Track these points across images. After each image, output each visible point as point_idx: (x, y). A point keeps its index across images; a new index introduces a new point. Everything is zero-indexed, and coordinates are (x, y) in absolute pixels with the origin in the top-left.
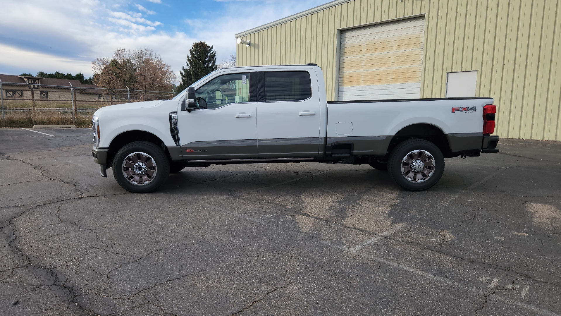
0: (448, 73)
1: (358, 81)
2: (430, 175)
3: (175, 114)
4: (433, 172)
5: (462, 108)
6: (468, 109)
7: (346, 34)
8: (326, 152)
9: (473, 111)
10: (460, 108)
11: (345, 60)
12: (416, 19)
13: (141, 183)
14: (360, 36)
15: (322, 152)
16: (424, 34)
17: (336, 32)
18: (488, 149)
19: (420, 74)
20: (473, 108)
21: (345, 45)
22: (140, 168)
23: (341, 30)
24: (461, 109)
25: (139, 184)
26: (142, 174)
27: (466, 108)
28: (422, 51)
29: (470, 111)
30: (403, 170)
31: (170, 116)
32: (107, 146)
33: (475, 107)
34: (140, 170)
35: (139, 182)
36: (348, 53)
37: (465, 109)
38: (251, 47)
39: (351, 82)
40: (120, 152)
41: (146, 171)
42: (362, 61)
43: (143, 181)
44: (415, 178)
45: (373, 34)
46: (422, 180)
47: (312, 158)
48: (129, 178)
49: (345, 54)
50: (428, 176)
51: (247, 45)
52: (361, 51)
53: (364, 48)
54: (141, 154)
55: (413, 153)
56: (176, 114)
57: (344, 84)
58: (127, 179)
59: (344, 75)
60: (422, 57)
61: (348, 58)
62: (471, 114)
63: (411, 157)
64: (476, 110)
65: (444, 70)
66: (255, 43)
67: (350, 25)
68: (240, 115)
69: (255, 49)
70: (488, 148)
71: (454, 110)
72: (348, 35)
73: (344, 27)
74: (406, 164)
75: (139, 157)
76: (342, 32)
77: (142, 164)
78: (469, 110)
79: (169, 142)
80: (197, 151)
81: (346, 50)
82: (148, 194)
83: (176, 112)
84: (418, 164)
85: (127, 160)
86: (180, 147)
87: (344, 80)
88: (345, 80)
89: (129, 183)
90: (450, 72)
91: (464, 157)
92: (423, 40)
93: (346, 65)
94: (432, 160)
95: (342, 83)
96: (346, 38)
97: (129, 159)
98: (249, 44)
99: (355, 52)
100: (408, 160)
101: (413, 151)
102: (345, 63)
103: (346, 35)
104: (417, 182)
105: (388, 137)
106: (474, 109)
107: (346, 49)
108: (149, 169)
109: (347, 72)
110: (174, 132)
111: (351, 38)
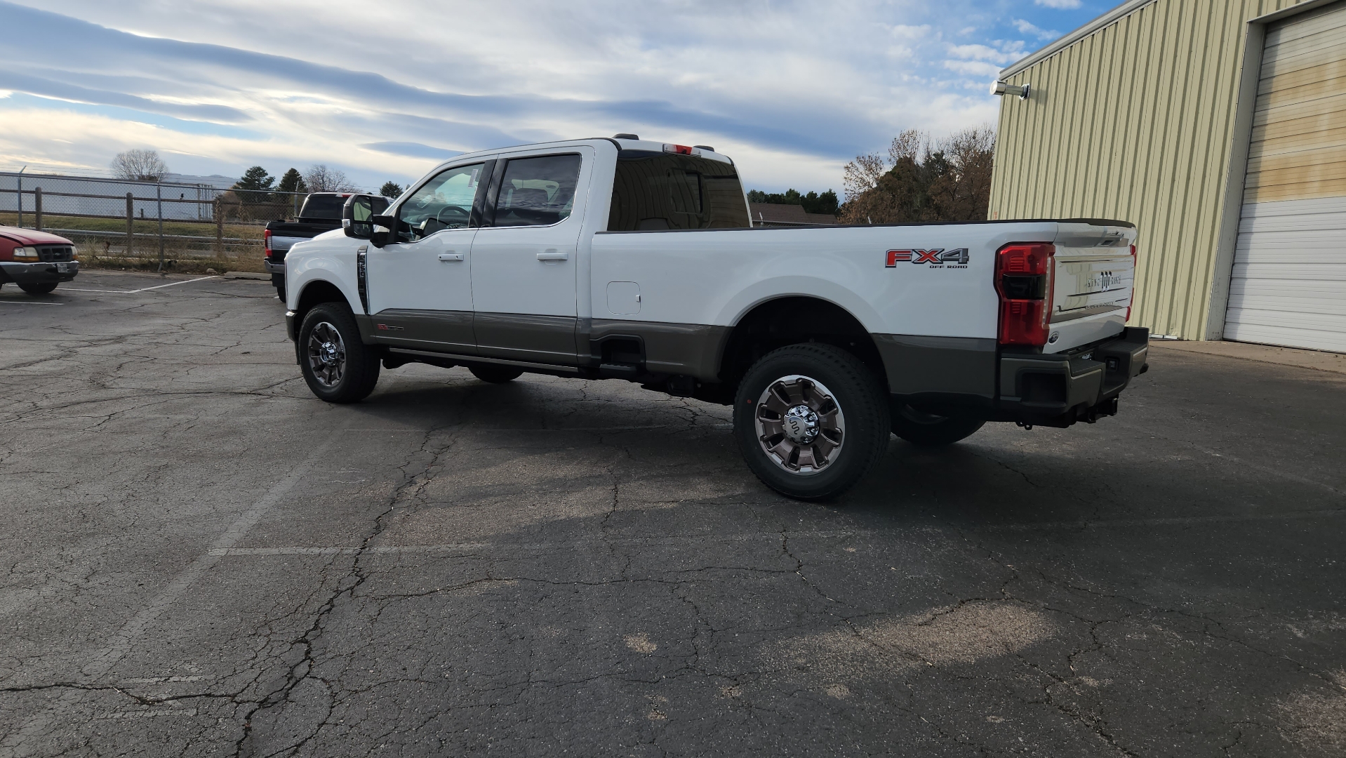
1: (1302, 184)
2: (832, 456)
4: (839, 448)
5: (920, 252)
6: (939, 256)
7: (1282, 31)
9: (955, 263)
10: (914, 253)
11: (1269, 117)
13: (330, 383)
17: (1245, 27)
18: (1018, 399)
20: (958, 253)
23: (1261, 21)
24: (915, 257)
27: (933, 252)
29: (946, 263)
30: (760, 429)
33: (966, 251)
35: (327, 381)
36: (1280, 94)
37: (928, 256)
38: (1030, 99)
39: (1279, 187)
40: (308, 318)
42: (1321, 117)
43: (332, 380)
44: (794, 458)
46: (808, 470)
48: (316, 371)
49: (1272, 95)
50: (826, 458)
51: (1022, 96)
52: (1320, 82)
53: (1333, 72)
54: (328, 326)
55: (784, 382)
57: (1259, 195)
58: (313, 371)
59: (1262, 164)
61: (1279, 109)
62: (947, 275)
63: (782, 394)
64: (966, 261)
66: (1041, 88)
69: (1039, 105)
70: (1017, 395)
71: (893, 258)
72: (1287, 34)
73: (1270, 10)
74: (768, 413)
75: (326, 332)
76: (1267, 28)
77: (330, 347)
78: (942, 261)
80: (392, 328)
81: (1274, 85)
83: (367, 248)
85: (313, 336)
86: (370, 317)
87: (1261, 179)
88: (1264, 179)
89: (316, 379)
93: (1270, 132)
94: (836, 414)
95: (1253, 191)
96: (1280, 47)
97: (316, 335)
98: (1025, 94)
99: (1302, 88)
100: (773, 401)
101: (785, 379)
102: (1267, 127)
104: (797, 472)
106: (960, 257)
107: (1274, 79)
109: (1270, 154)
110: (362, 287)
111: (1293, 43)
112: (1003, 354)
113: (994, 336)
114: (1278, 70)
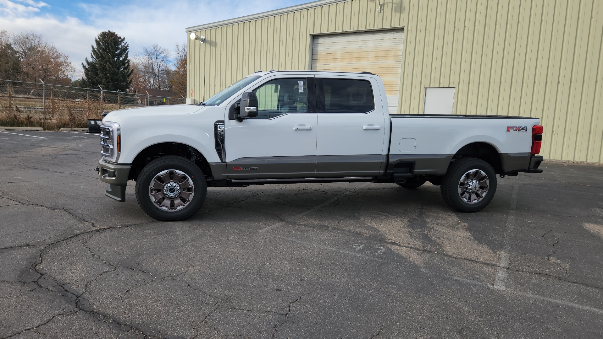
0: (426, 88)
2: (484, 195)
3: (221, 123)
4: (487, 192)
5: (516, 127)
6: (520, 129)
8: (388, 171)
9: (524, 131)
10: (514, 128)
11: (318, 67)
12: (394, 31)
13: (172, 209)
14: (334, 44)
15: (383, 171)
16: (402, 47)
17: (309, 37)
18: (534, 169)
19: (399, 87)
21: (318, 51)
22: (172, 190)
23: (313, 35)
25: (169, 209)
26: (175, 198)
27: (519, 127)
28: (400, 65)
29: (522, 131)
30: (460, 191)
31: (216, 127)
32: (130, 161)
33: (526, 127)
34: (172, 192)
35: (170, 208)
36: (321, 60)
37: (518, 129)
38: (206, 44)
40: (147, 169)
41: (180, 193)
43: (175, 206)
44: (470, 199)
45: (348, 43)
46: (476, 201)
47: (371, 178)
48: (156, 203)
49: (318, 60)
50: (481, 196)
51: (201, 41)
52: (335, 59)
53: (339, 56)
54: (174, 172)
55: (470, 172)
56: (223, 123)
58: (155, 204)
60: (400, 70)
61: (320, 65)
62: (522, 133)
63: (468, 176)
65: (422, 85)
66: (212, 40)
67: (324, 31)
68: (300, 128)
69: (211, 47)
71: (509, 129)
72: (321, 41)
73: (317, 32)
74: (462, 184)
75: (171, 176)
76: (315, 37)
77: (176, 185)
78: (521, 130)
79: (212, 157)
80: (246, 168)
81: (318, 57)
82: (180, 222)
83: (223, 122)
84: (474, 184)
85: (155, 180)
86: (225, 163)
89: (157, 209)
90: (429, 87)
91: (502, 176)
92: (401, 53)
94: (486, 180)
96: (319, 45)
97: (159, 179)
98: (204, 41)
99: (329, 60)
100: (465, 180)
101: (470, 171)
103: (319, 41)
104: (472, 203)
105: (448, 155)
106: (525, 129)
107: (318, 55)
108: (183, 191)
110: (219, 145)
111: (324, 44)
112: (532, 157)
113: (530, 151)
114: (319, 52)
